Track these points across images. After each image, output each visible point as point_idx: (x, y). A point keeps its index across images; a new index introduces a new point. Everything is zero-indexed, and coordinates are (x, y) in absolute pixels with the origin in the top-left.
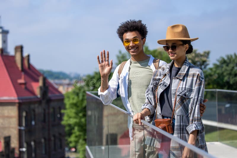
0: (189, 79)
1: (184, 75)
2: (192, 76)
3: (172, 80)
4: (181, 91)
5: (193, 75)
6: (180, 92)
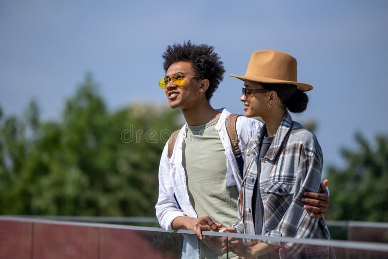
0: (287, 156)
1: (277, 151)
2: (292, 151)
3: (261, 163)
4: (272, 184)
5: (294, 149)
6: (270, 186)
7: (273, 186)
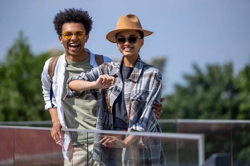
1: (138, 76)
5: (151, 75)
7: (136, 96)
